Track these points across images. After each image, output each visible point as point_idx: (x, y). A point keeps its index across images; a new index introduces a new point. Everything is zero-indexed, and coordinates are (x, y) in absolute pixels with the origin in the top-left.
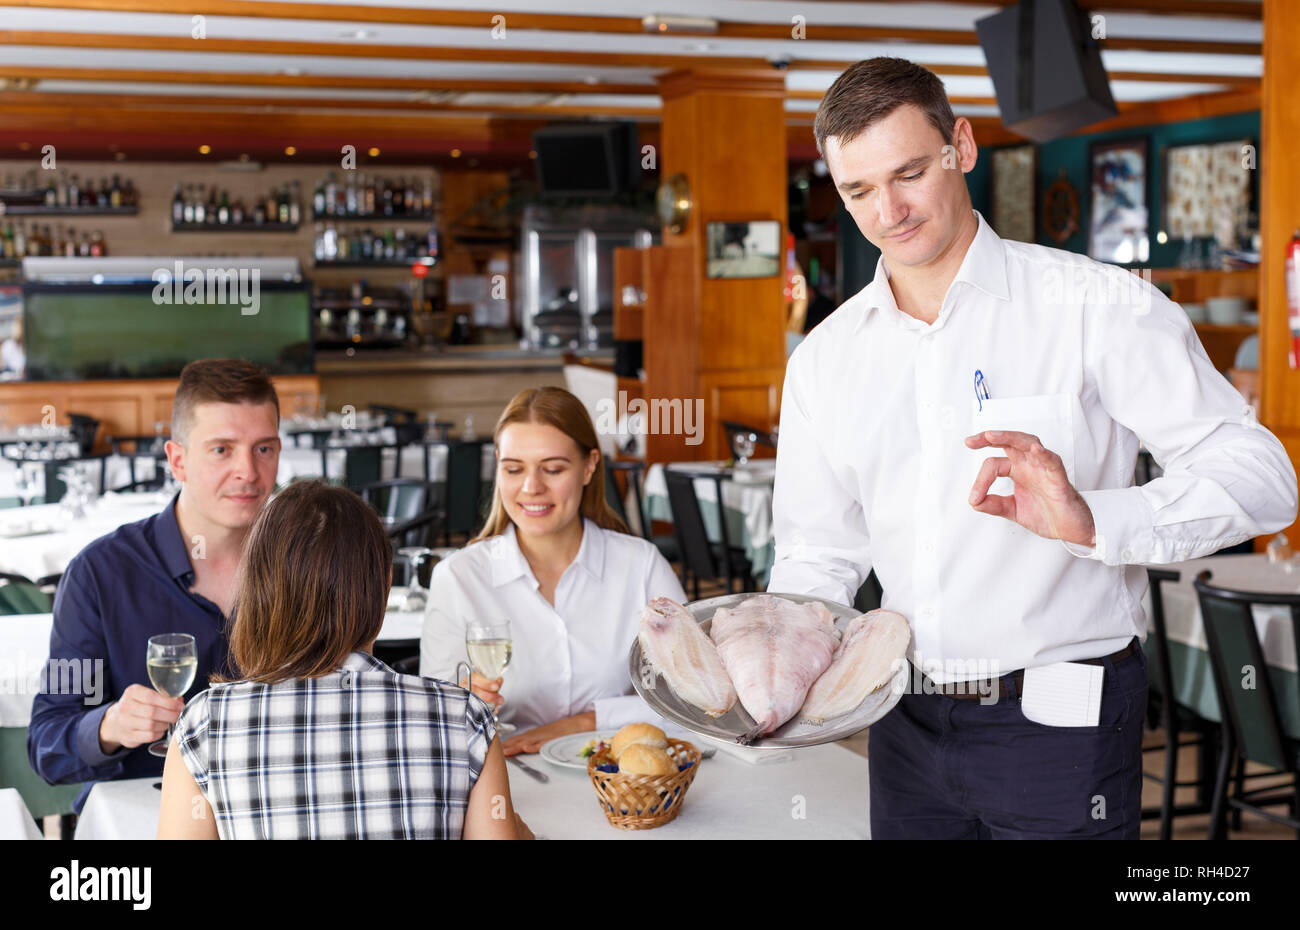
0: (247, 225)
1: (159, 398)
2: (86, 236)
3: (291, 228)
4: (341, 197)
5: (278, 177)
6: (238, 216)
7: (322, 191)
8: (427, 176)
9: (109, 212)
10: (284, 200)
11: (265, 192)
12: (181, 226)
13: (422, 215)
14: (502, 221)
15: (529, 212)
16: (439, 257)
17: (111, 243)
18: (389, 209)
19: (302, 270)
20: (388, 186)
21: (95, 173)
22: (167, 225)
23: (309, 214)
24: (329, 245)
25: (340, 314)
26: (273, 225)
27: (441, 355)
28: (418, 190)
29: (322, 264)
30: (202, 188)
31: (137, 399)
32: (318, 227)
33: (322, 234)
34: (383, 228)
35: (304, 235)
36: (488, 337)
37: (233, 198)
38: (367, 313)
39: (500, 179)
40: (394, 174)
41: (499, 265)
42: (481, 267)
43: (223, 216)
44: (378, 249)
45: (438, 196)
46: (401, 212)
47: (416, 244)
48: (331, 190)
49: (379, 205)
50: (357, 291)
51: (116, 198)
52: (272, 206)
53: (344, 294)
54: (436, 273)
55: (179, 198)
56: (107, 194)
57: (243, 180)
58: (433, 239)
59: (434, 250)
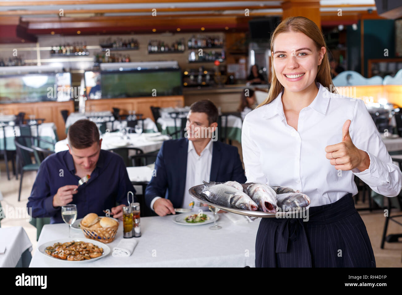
0: (169, 51)
1: (139, 103)
2: (124, 56)
3: (182, 52)
4: (196, 42)
5: (178, 37)
6: (167, 49)
7: (190, 41)
8: (221, 35)
9: (131, 49)
10: (179, 44)
11: (174, 41)
12: (151, 52)
13: (220, 47)
14: (243, 48)
15: (251, 45)
16: (225, 59)
17: (132, 58)
18: (210, 45)
19: (178, 65)
20: (210, 38)
21: (126, 38)
22: (147, 52)
23: (187, 48)
24: (193, 57)
25: (196, 77)
26: (177, 51)
27: (223, 88)
28: (218, 39)
29: (191, 62)
30: (156, 41)
31: (132, 103)
32: (189, 51)
33: (190, 53)
34: (208, 51)
35: (186, 53)
36: (239, 82)
37: (165, 44)
38: (204, 76)
39: (243, 35)
40: (211, 35)
41: (243, 61)
42: (237, 61)
43: (162, 49)
44: (207, 57)
45: (224, 41)
46: (214, 46)
47: (218, 55)
48: (193, 40)
49: (207, 44)
50: (201, 70)
51: (132, 45)
52: (176, 46)
53: (197, 71)
54: (224, 64)
55: (150, 44)
56: (130, 44)
57: (168, 39)
58: (223, 54)
59: (223, 56)
